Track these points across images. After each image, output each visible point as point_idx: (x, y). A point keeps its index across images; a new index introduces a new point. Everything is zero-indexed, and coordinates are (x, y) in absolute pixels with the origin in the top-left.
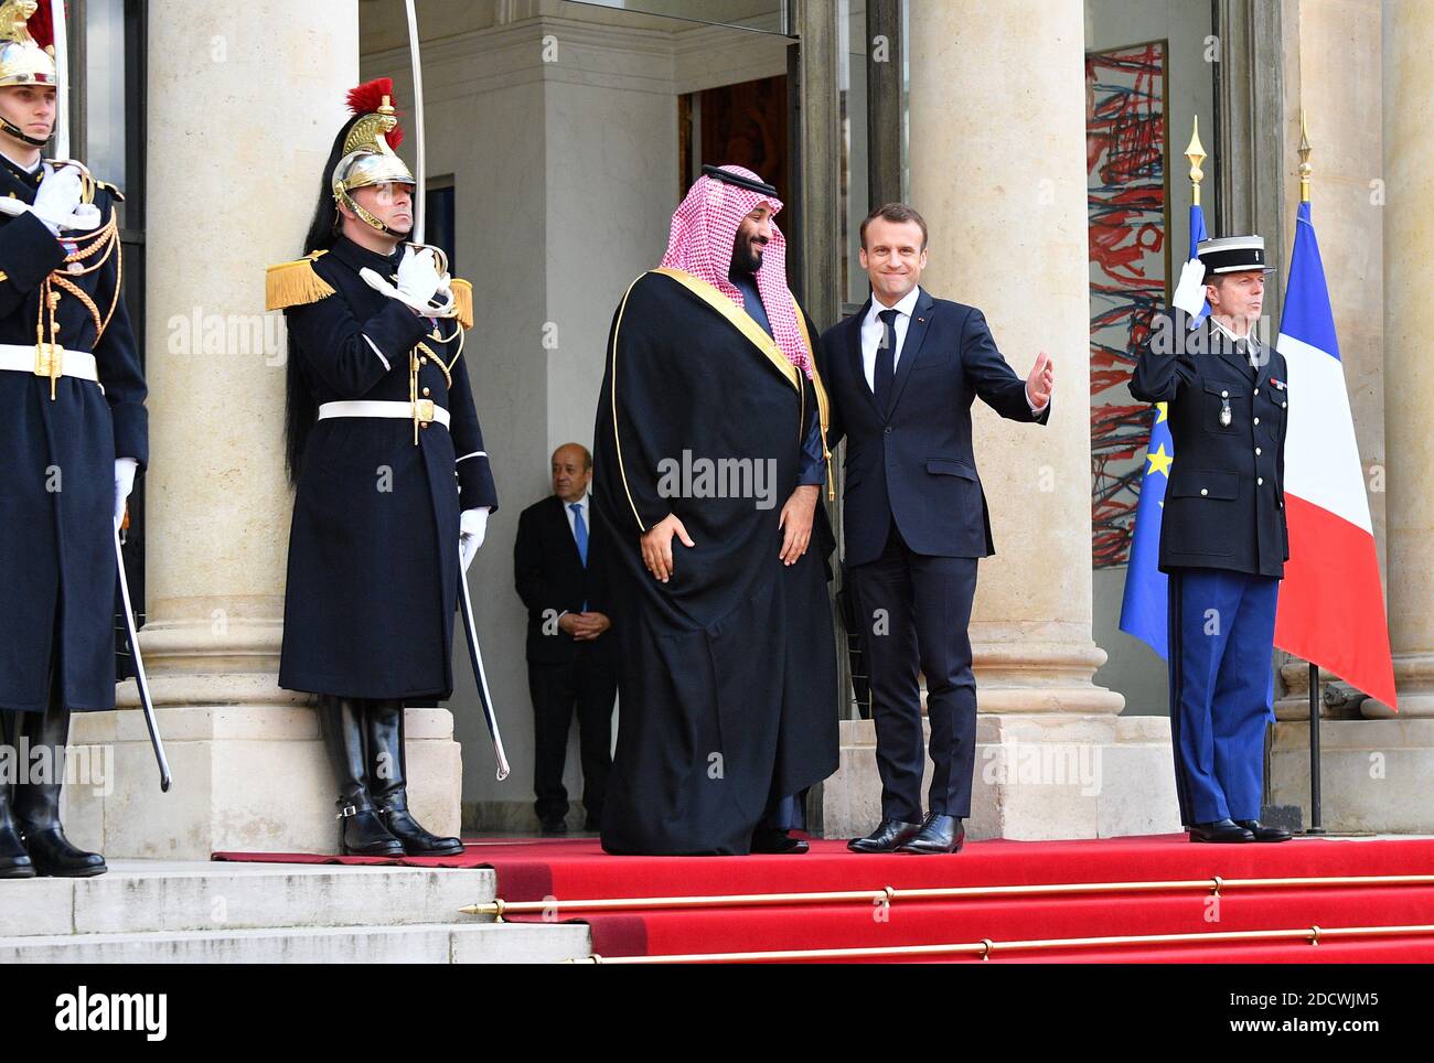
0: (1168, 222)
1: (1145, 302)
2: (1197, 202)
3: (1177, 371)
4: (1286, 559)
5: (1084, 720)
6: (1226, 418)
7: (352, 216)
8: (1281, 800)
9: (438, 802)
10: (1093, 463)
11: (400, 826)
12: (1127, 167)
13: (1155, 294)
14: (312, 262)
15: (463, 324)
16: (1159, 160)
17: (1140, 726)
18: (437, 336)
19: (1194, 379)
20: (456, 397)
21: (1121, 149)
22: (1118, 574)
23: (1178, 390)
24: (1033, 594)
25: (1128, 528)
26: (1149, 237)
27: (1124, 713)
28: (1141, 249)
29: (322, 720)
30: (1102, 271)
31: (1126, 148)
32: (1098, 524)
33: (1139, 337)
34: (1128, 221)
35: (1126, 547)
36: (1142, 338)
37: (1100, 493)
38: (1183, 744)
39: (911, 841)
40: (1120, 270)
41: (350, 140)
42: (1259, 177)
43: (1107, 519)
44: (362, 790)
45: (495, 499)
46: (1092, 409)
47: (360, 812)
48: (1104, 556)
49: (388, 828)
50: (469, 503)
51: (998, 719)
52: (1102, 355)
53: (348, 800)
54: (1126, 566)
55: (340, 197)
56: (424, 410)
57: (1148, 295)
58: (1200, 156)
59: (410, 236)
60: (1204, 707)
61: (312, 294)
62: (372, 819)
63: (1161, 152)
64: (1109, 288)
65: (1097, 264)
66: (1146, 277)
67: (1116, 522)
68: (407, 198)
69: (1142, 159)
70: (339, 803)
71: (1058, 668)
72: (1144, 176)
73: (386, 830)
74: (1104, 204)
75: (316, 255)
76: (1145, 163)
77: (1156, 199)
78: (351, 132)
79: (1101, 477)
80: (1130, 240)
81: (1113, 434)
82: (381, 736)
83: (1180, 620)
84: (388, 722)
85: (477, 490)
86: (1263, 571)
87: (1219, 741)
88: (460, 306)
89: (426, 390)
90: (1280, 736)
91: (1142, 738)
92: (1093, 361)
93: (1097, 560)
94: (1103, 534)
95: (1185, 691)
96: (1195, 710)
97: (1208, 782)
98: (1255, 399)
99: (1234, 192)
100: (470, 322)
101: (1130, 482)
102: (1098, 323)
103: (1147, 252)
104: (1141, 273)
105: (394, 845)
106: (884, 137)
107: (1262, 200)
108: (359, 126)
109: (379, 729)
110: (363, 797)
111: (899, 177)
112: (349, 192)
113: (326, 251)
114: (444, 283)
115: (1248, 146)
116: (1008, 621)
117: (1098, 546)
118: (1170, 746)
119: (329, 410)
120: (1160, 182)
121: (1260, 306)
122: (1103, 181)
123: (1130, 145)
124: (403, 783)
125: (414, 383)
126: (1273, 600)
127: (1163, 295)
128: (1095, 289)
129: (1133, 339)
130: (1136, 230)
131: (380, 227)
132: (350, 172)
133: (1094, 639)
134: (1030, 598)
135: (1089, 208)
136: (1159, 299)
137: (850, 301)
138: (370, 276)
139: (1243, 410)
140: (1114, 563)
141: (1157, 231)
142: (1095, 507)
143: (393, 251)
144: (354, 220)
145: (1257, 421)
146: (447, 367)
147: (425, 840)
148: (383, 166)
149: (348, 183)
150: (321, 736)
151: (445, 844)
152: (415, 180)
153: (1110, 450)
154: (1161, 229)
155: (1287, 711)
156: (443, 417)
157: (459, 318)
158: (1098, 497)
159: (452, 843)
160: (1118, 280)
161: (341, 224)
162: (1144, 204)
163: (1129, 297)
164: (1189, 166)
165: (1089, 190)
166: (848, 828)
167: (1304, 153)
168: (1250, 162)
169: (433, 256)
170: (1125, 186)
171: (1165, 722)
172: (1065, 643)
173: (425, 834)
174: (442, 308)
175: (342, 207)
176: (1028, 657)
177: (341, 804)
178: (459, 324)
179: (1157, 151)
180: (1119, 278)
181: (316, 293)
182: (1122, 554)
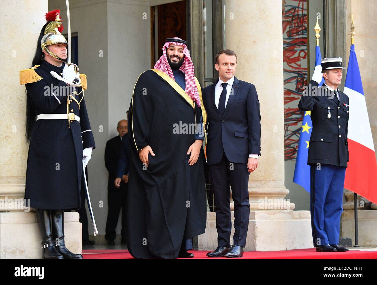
0: (308, 49)
1: (301, 75)
2: (318, 45)
3: (314, 101)
4: (348, 161)
5: (282, 212)
6: (329, 116)
7: (47, 54)
8: (345, 236)
9: (74, 242)
10: (284, 127)
11: (62, 251)
12: (295, 31)
13: (304, 72)
14: (35, 69)
15: (84, 88)
16: (306, 29)
17: (300, 214)
18: (75, 92)
19: (319, 103)
20: (82, 112)
21: (293, 26)
22: (293, 162)
23: (314, 107)
24: (265, 172)
25: (295, 147)
26: (302, 54)
27: (295, 210)
28: (300, 58)
29: (37, 216)
30: (287, 65)
31: (295, 25)
32: (286, 146)
33: (299, 86)
34: (296, 49)
35: (295, 154)
36: (300, 87)
37: (287, 136)
38: (314, 220)
39: (227, 253)
40: (293, 65)
41: (47, 29)
42: (338, 35)
43: (289, 144)
44: (50, 239)
45: (94, 144)
46: (284, 109)
47: (49, 246)
48: (288, 156)
49: (59, 252)
50: (86, 146)
51: (255, 212)
52: (287, 92)
53: (45, 242)
54: (296, 160)
55: (43, 48)
56: (72, 117)
57: (302, 73)
58: (319, 30)
59: (66, 61)
60: (321, 209)
61: (35, 79)
62: (54, 248)
63: (306, 27)
64: (289, 70)
65: (286, 63)
66: (302, 67)
67: (292, 146)
68: (65, 48)
69: (300, 29)
70: (42, 243)
71: (273, 195)
72: (301, 34)
73: (58, 252)
74: (288, 43)
75: (36, 67)
76: (301, 30)
77: (305, 42)
78: (47, 27)
79: (287, 131)
80: (296, 55)
81: (291, 117)
82: (56, 221)
83: (314, 181)
84: (58, 217)
85: (89, 142)
86: (341, 165)
87: (326, 219)
88: (83, 83)
89: (72, 110)
90: (345, 215)
91: (300, 218)
92: (285, 94)
93: (286, 158)
94: (288, 150)
95: (315, 203)
96: (318, 209)
97: (322, 232)
98: (338, 110)
99: (330, 40)
100: (86, 88)
101: (296, 133)
102: (286, 81)
103: (302, 59)
104: (300, 66)
105: (60, 257)
106: (217, 24)
107: (339, 43)
108: (49, 25)
109: (56, 219)
110: (50, 241)
111: (222, 37)
112: (46, 46)
113: (39, 65)
114: (78, 76)
115: (334, 26)
116: (257, 180)
117: (286, 153)
118: (310, 220)
119: (40, 117)
120: (306, 36)
121: (341, 80)
122: (288, 36)
123: (296, 24)
124: (64, 237)
125: (68, 108)
126: (343, 175)
127: (307, 73)
128: (285, 71)
129: (297, 87)
130: (298, 52)
131: (57, 57)
132: (47, 40)
133: (285, 186)
134: (264, 173)
135: (283, 45)
136: (305, 74)
137: (206, 77)
138: (54, 74)
139: (335, 113)
140: (291, 159)
141: (305, 52)
142: (285, 140)
143: (61, 65)
144: (48, 56)
145: (339, 117)
146: (79, 103)
147: (70, 255)
148: (58, 38)
149: (46, 44)
150: (37, 221)
151: (77, 256)
152: (68, 42)
153: (290, 122)
154: (306, 51)
155: (347, 207)
156: (78, 119)
157: (83, 87)
158: (286, 138)
159: (79, 256)
160: (293, 68)
161: (44, 57)
162: (301, 43)
163: (296, 73)
164: (315, 33)
165: (283, 39)
166: (206, 247)
167: (352, 29)
168: (335, 31)
169: (74, 67)
170: (295, 38)
171: (308, 213)
172: (276, 187)
173: (70, 253)
174: (77, 84)
175: (44, 51)
176: (264, 192)
177: (43, 243)
178: (82, 88)
179: (305, 26)
180: (293, 67)
181: (36, 79)
182: (294, 156)
